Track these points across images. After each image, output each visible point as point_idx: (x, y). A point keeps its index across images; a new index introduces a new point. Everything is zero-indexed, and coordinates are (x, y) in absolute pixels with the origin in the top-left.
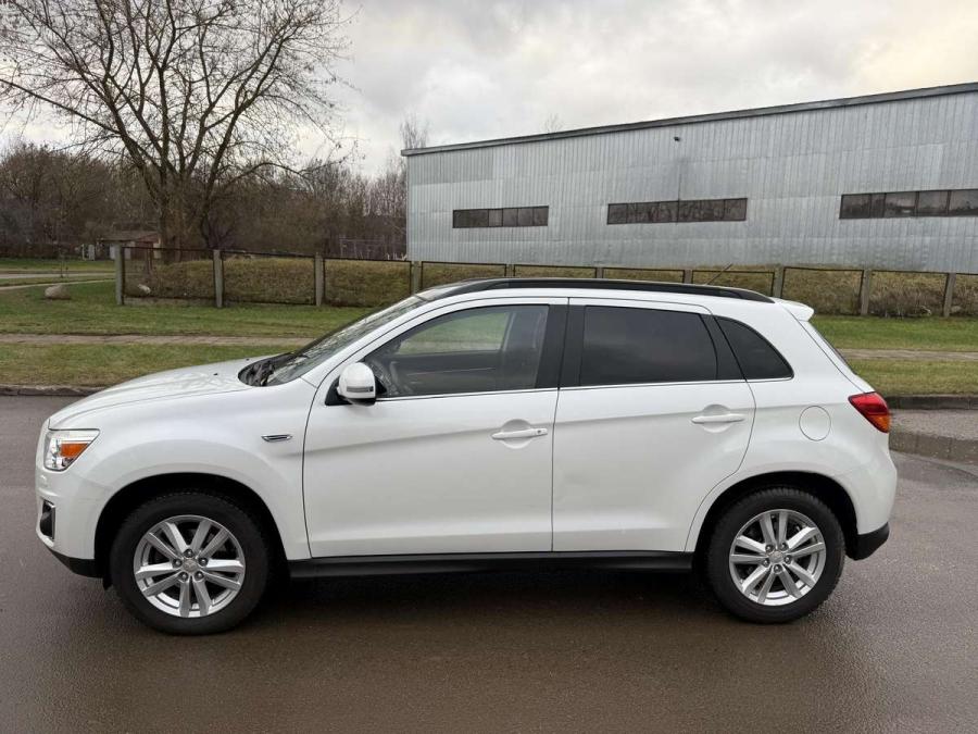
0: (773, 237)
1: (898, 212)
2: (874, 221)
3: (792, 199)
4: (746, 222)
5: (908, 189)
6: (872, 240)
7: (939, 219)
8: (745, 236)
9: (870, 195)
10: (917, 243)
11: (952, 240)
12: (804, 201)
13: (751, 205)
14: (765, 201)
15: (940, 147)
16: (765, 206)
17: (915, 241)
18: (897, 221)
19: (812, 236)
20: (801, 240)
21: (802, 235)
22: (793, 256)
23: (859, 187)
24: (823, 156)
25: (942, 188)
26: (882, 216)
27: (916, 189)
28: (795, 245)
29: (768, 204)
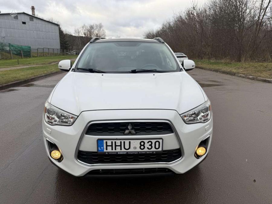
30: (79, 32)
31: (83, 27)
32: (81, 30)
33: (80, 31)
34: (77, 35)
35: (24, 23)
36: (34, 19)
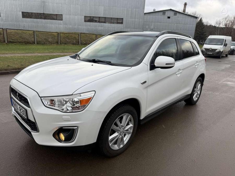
0: (70, 25)
1: (96, 21)
2: (91, 23)
3: (73, 16)
4: (63, 21)
5: (98, 16)
6: (92, 27)
7: (104, 23)
8: (63, 24)
9: (90, 17)
10: (100, 29)
11: (107, 28)
12: (76, 17)
13: (64, 16)
14: (67, 16)
15: (103, 7)
16: (67, 17)
17: (100, 28)
18: (96, 23)
19: (79, 26)
20: (76, 26)
21: (76, 25)
22: (75, 30)
23: (88, 15)
24: (79, 6)
25: (104, 17)
26: (93, 22)
27: (99, 16)
28: (75, 27)
29: (68, 17)
30: (220, 24)
31: (226, 18)
32: (223, 22)
33: (221, 22)
34: (217, 26)
35: (169, 18)
36: (178, 14)
